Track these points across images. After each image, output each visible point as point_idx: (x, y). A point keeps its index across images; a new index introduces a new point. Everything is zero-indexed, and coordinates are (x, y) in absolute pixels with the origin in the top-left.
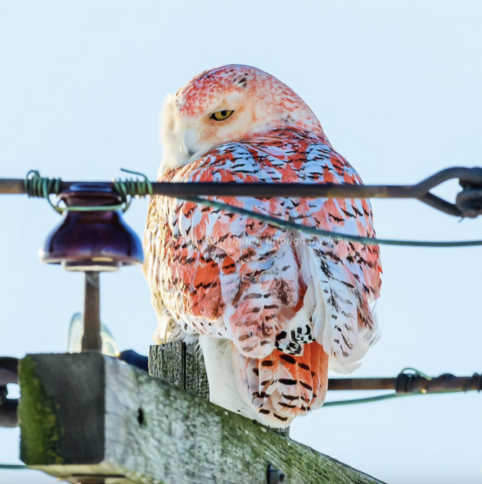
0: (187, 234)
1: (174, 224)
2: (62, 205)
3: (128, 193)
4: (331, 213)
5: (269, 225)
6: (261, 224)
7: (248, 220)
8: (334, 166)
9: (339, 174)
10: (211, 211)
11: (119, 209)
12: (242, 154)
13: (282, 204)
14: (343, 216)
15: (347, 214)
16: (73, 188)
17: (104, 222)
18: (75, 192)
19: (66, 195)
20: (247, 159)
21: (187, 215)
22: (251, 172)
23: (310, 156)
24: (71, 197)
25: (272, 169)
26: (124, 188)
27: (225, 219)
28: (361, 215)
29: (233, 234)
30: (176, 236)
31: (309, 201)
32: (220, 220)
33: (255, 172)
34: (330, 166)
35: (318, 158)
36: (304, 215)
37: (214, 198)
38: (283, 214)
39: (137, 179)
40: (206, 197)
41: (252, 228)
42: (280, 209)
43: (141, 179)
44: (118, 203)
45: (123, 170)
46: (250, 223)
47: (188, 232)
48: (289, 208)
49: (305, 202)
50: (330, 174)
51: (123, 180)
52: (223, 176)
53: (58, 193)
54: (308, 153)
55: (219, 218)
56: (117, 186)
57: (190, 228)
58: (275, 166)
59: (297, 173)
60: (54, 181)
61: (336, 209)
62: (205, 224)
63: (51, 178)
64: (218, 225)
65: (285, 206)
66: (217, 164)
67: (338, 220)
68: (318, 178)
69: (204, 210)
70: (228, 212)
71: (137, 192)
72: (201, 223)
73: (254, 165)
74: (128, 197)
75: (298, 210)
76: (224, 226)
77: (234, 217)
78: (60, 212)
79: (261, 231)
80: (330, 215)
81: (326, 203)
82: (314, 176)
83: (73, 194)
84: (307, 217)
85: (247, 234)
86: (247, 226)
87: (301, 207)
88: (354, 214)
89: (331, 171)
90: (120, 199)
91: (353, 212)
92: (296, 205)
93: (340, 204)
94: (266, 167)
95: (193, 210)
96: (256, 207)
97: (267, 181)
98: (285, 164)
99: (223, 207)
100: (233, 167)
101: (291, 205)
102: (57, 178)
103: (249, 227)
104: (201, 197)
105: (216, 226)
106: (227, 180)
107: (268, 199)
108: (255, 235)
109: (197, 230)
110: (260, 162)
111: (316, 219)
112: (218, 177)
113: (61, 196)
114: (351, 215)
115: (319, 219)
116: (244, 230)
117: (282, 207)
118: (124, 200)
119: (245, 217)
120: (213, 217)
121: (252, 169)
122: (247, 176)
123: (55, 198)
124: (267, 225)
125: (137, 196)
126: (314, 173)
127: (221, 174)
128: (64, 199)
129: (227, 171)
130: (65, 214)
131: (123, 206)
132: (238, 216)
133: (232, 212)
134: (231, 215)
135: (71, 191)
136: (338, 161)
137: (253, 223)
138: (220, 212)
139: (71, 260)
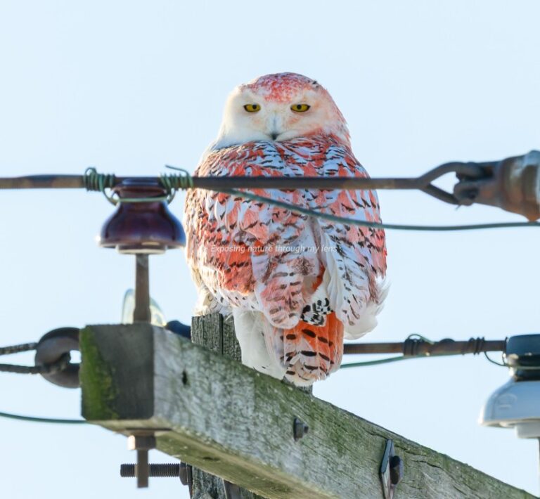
0: (222, 219)
1: (210, 209)
2: (116, 197)
3: (172, 187)
4: (344, 203)
5: (292, 214)
6: (285, 212)
7: (275, 209)
8: (348, 164)
9: (352, 171)
10: (243, 200)
11: (165, 200)
12: (271, 151)
13: (304, 197)
14: (354, 206)
15: (358, 204)
16: (125, 183)
17: (152, 211)
18: (128, 186)
19: (119, 189)
20: (275, 156)
21: (222, 203)
22: (278, 168)
23: (328, 156)
24: (124, 190)
25: (296, 167)
26: (168, 182)
27: (255, 209)
28: (369, 206)
29: (261, 221)
30: (211, 221)
31: (326, 194)
32: (251, 209)
33: (281, 168)
34: (345, 164)
35: (335, 158)
36: (322, 206)
37: (246, 191)
38: (305, 205)
39: (180, 175)
40: (239, 189)
41: (277, 217)
42: (302, 201)
43: (184, 174)
44: (164, 195)
45: (168, 167)
46: (276, 212)
47: (222, 217)
48: (309, 200)
49: (322, 195)
50: (344, 170)
51: (168, 175)
52: (254, 171)
53: (112, 187)
54: (327, 153)
55: (250, 207)
56: (163, 181)
57: (224, 214)
58: (299, 164)
59: (317, 170)
60: (109, 177)
61: (348, 200)
62: (237, 212)
63: (106, 173)
64: (248, 213)
65: (306, 198)
66: (250, 159)
67: (349, 209)
68: (334, 174)
69: (236, 200)
70: (257, 202)
71: (180, 186)
72: (234, 210)
73: (280, 162)
74: (173, 190)
75: (316, 202)
76: (254, 214)
77: (262, 207)
78: (114, 203)
79: (285, 219)
80: (343, 205)
81: (339, 195)
82: (331, 172)
83: (125, 187)
84: (324, 207)
85: (273, 222)
86: (274, 214)
87: (319, 199)
88: (363, 204)
89: (345, 168)
90: (165, 191)
91: (362, 203)
92: (315, 197)
93: (351, 196)
94: (291, 164)
95: (227, 198)
96: (281, 198)
97: (291, 176)
98: (308, 163)
99: (253, 198)
100: (263, 163)
101: (311, 198)
102: (111, 173)
103: (275, 216)
104: (235, 189)
105: (247, 213)
106: (257, 175)
107: (292, 191)
108: (280, 222)
109: (230, 217)
110: (285, 160)
111: (332, 209)
112: (249, 172)
113: (114, 189)
114: (361, 206)
115: (335, 209)
116: (271, 218)
117: (304, 199)
118: (169, 193)
119: (272, 207)
120: (244, 206)
121: (278, 165)
122: (274, 171)
123: (109, 191)
124: (290, 214)
125: (180, 189)
126: (331, 170)
127: (252, 169)
128: (117, 192)
129: (257, 167)
130: (118, 205)
131: (168, 197)
132: (266, 206)
133: (261, 202)
134: (260, 205)
135: (123, 185)
136: (351, 160)
137: (279, 212)
138: (251, 202)
139: (124, 244)
